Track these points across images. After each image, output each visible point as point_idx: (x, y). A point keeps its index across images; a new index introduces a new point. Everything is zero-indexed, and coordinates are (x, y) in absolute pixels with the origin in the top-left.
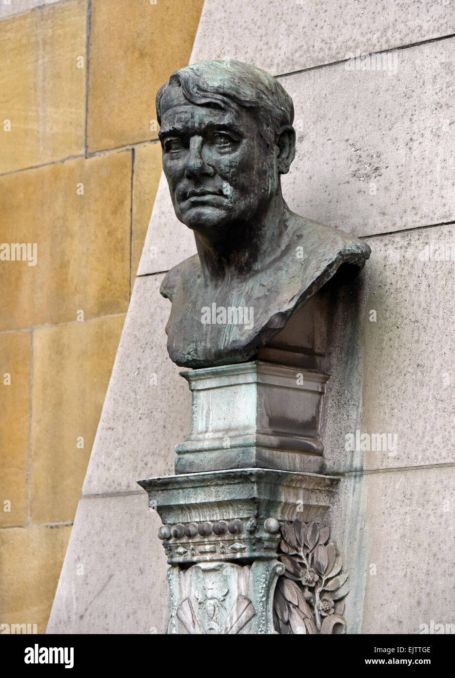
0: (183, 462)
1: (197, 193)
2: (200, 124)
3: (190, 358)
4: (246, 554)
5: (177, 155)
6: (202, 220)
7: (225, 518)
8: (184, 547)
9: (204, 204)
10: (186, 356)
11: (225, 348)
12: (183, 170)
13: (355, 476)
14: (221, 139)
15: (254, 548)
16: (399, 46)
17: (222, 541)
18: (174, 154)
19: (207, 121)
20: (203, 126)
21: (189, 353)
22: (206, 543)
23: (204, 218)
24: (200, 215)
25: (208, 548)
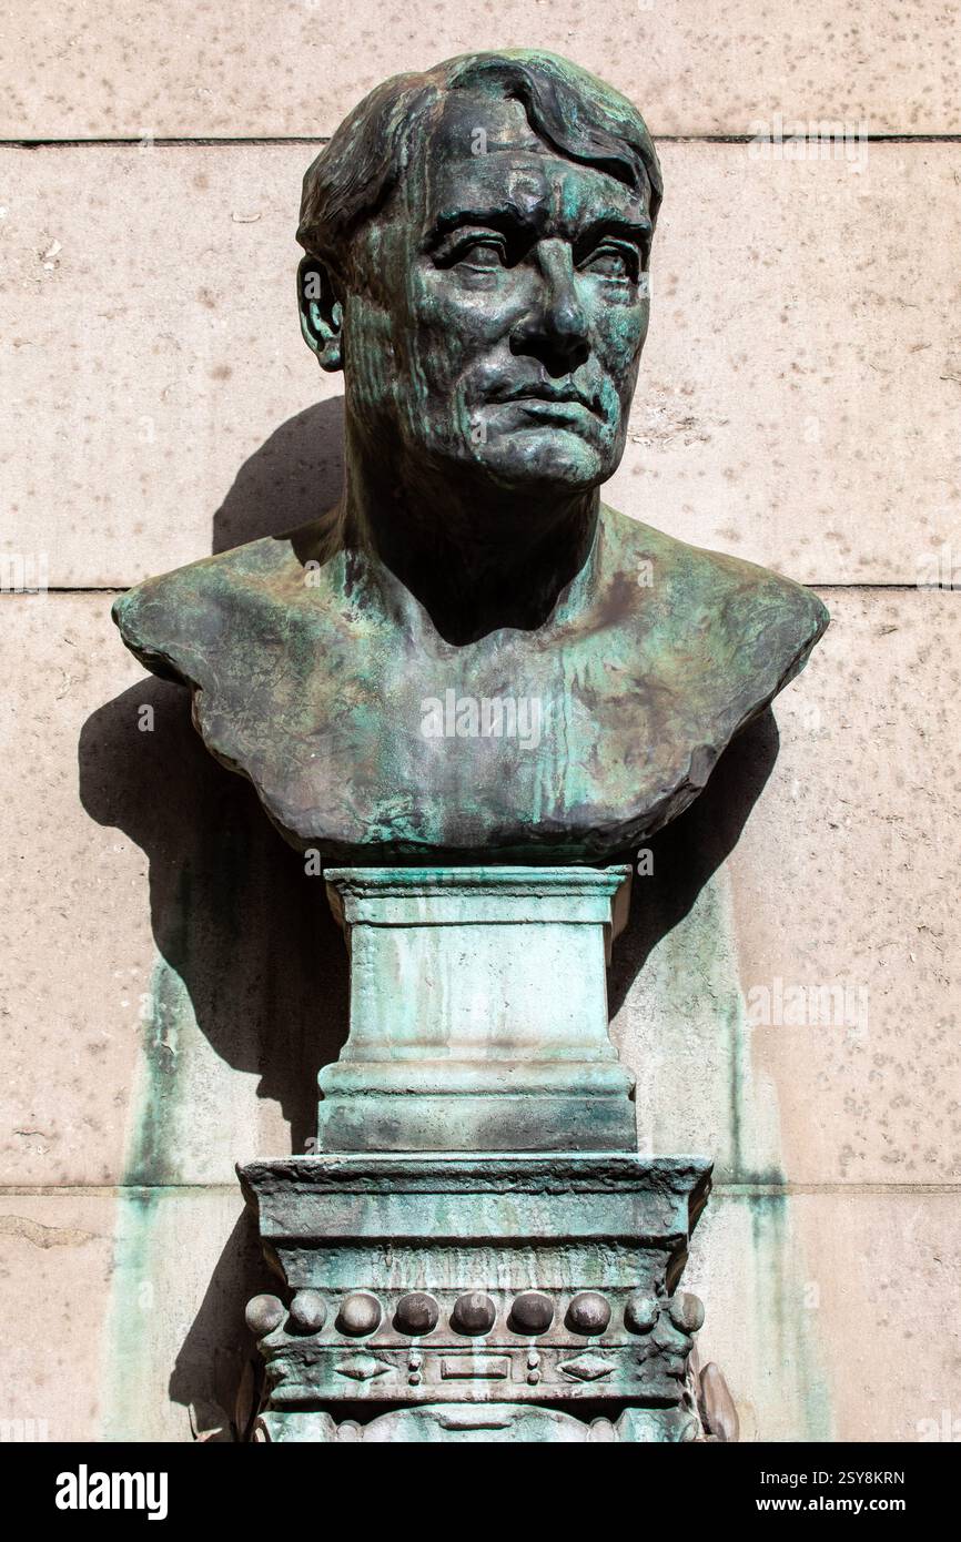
0: (355, 1119)
1: (553, 392)
2: (582, 210)
3: (386, 833)
4: (613, 1389)
5: (488, 281)
6: (556, 465)
7: (547, 1285)
8: (377, 1357)
9: (561, 422)
10: (373, 828)
11: (546, 822)
12: (505, 322)
13: (756, 1198)
14: (616, 261)
15: (641, 1370)
16: (711, 134)
17: (536, 1346)
18: (481, 276)
19: (598, 206)
20: (588, 219)
21: (386, 822)
22: (474, 1350)
23: (565, 461)
24: (551, 452)
25: (481, 1364)
